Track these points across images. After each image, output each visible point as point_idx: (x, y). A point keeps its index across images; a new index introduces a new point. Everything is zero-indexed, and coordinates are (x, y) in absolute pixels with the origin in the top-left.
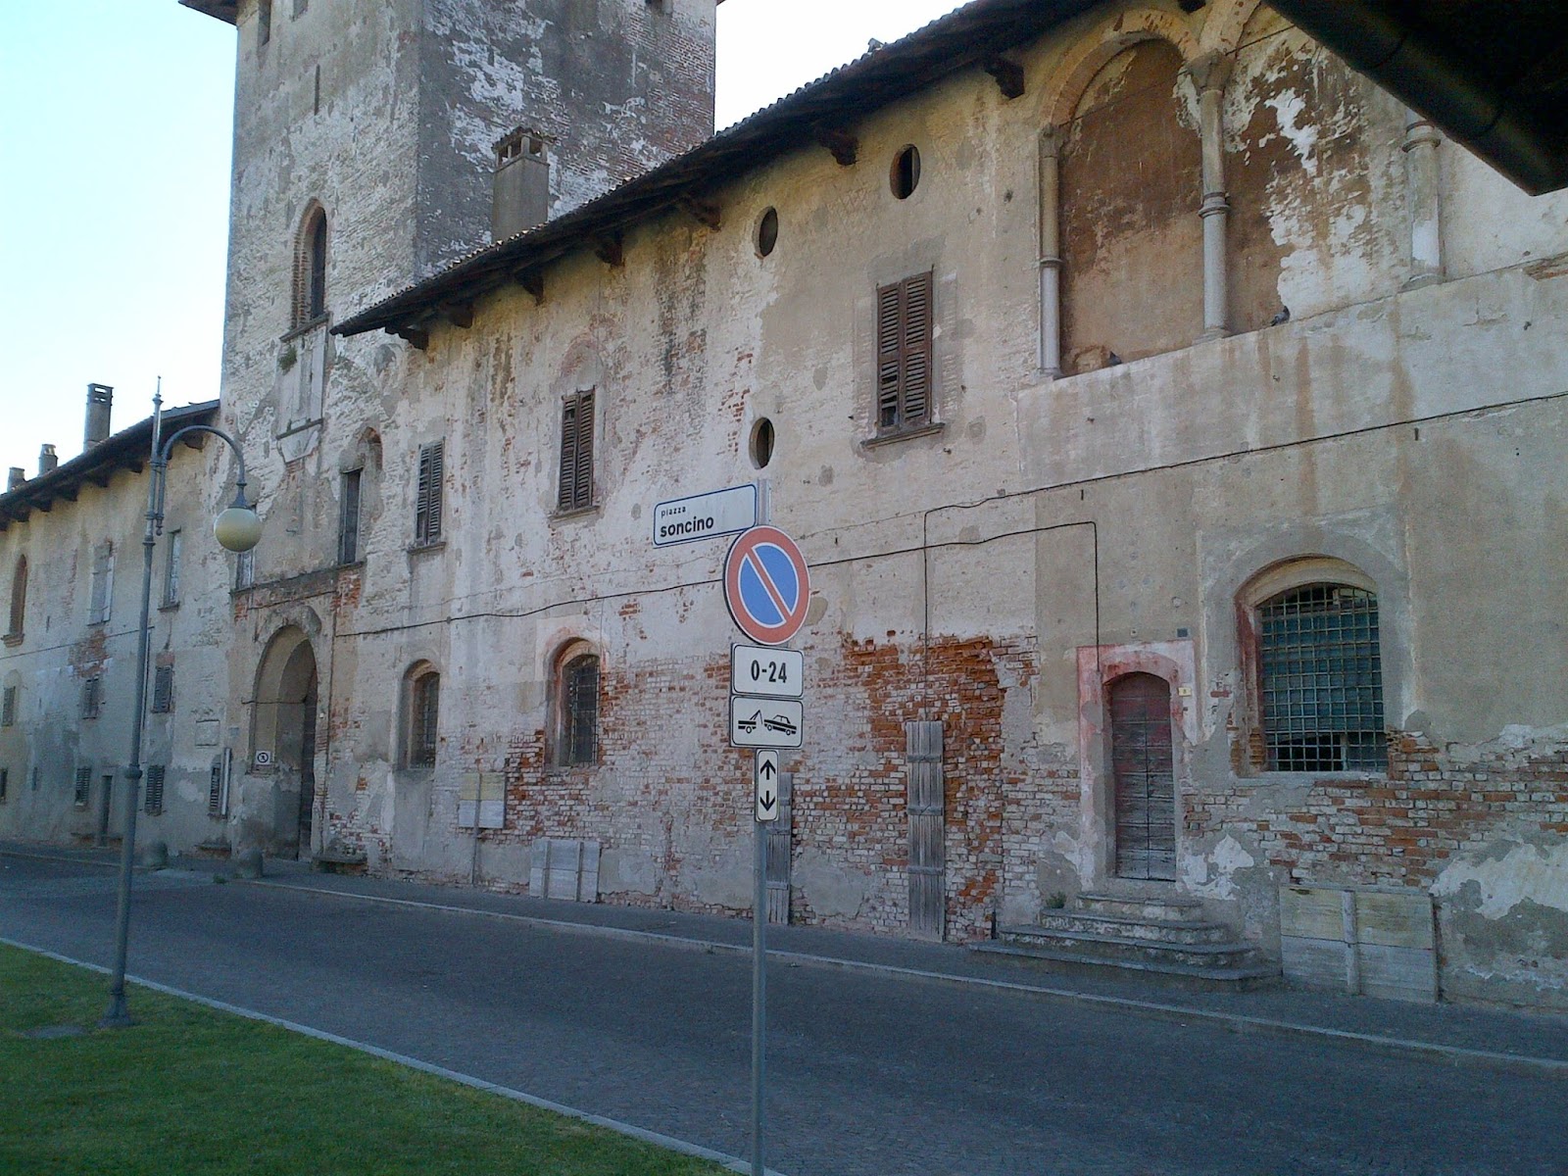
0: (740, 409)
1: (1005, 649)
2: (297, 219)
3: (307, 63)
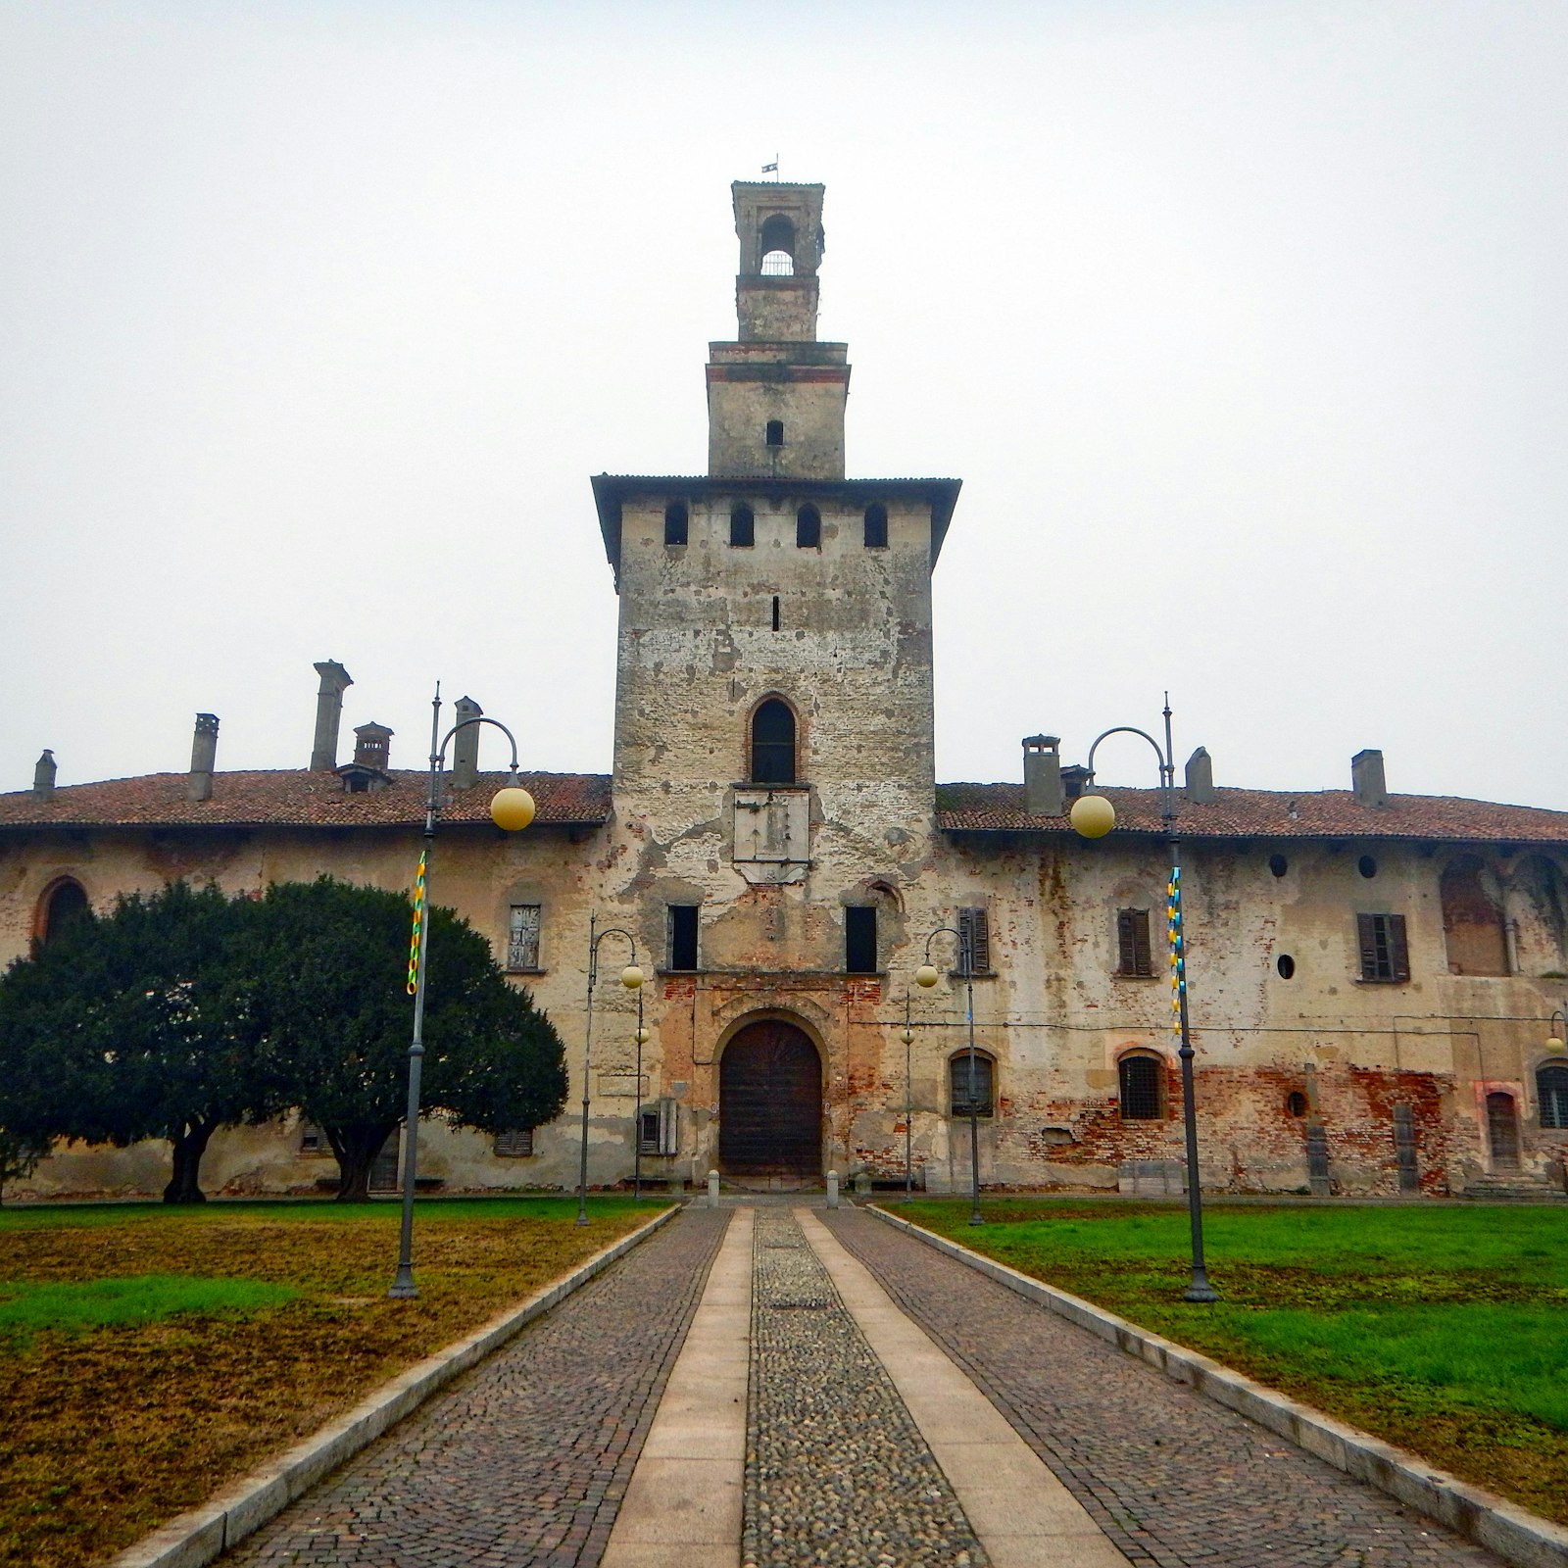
0: (1269, 947)
1: (1439, 1078)
2: (749, 700)
3: (757, 588)
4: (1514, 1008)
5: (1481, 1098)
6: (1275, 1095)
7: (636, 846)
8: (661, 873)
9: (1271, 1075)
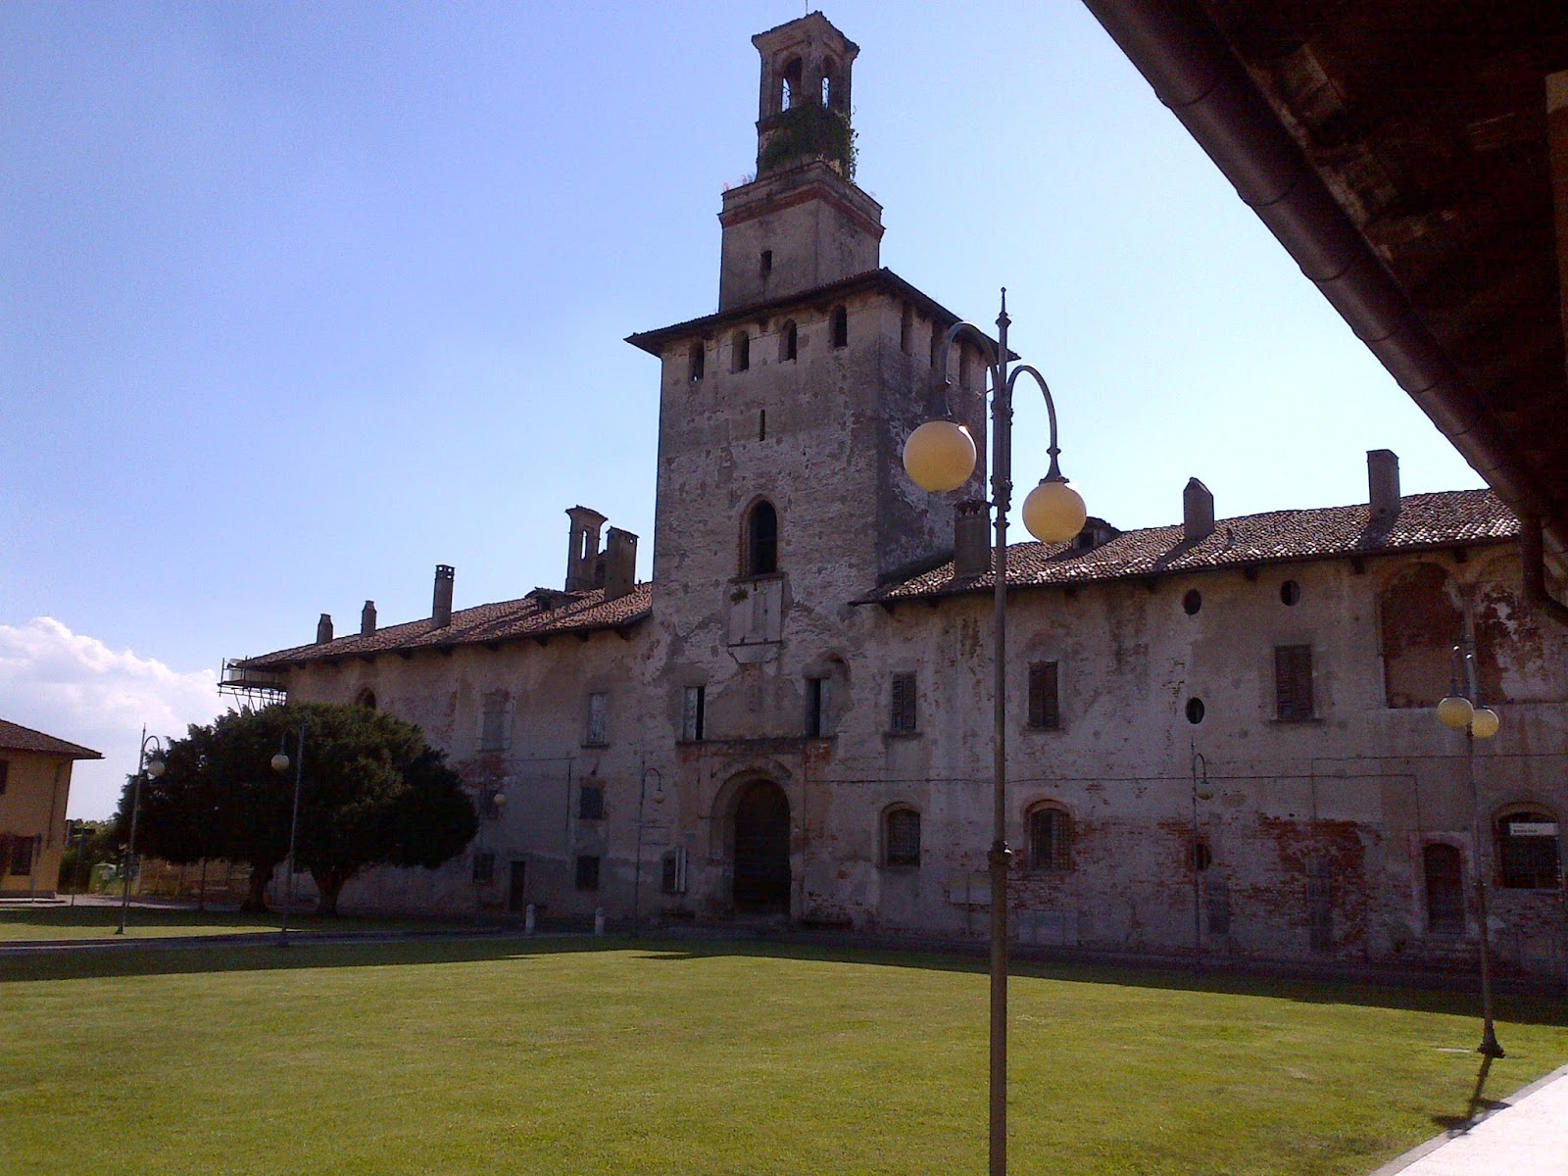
0: (1177, 691)
1: (1365, 828)
2: (742, 504)
3: (748, 405)
5: (1416, 850)
6: (1176, 845)
7: (666, 639)
8: (680, 660)
9: (1174, 826)
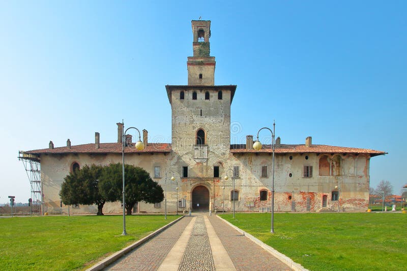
0: (288, 172)
1: (315, 193)
2: (197, 129)
3: (198, 108)
4: (330, 181)
5: (322, 196)
6: (287, 196)
7: (176, 156)
8: (181, 161)
9: (287, 193)
